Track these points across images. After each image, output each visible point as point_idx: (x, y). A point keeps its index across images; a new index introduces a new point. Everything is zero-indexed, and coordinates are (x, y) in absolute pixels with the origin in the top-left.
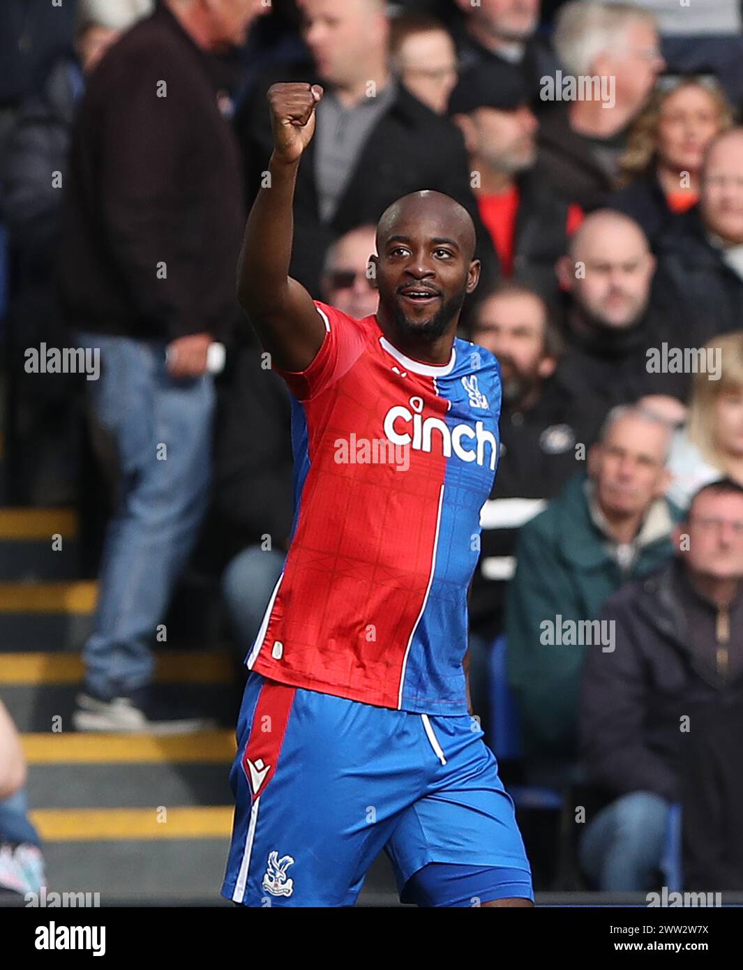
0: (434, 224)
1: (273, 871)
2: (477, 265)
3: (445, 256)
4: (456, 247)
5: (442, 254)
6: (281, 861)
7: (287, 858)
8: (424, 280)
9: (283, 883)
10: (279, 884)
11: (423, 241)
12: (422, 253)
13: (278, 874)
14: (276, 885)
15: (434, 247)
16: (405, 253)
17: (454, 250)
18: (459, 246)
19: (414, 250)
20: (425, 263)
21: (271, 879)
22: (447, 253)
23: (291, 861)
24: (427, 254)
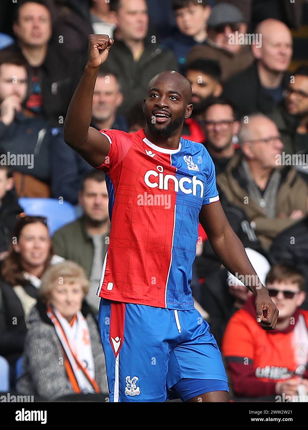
0: (171, 84)
1: (129, 385)
2: (191, 106)
3: (175, 99)
4: (180, 96)
5: (174, 99)
6: (132, 380)
7: (135, 377)
8: (164, 109)
9: (135, 389)
10: (134, 390)
11: (165, 92)
12: (164, 97)
13: (132, 386)
14: (132, 391)
15: (170, 94)
16: (157, 96)
17: (179, 97)
18: (182, 96)
19: (161, 95)
20: (165, 102)
21: (129, 389)
22: (176, 98)
23: (137, 379)
24: (166, 98)
